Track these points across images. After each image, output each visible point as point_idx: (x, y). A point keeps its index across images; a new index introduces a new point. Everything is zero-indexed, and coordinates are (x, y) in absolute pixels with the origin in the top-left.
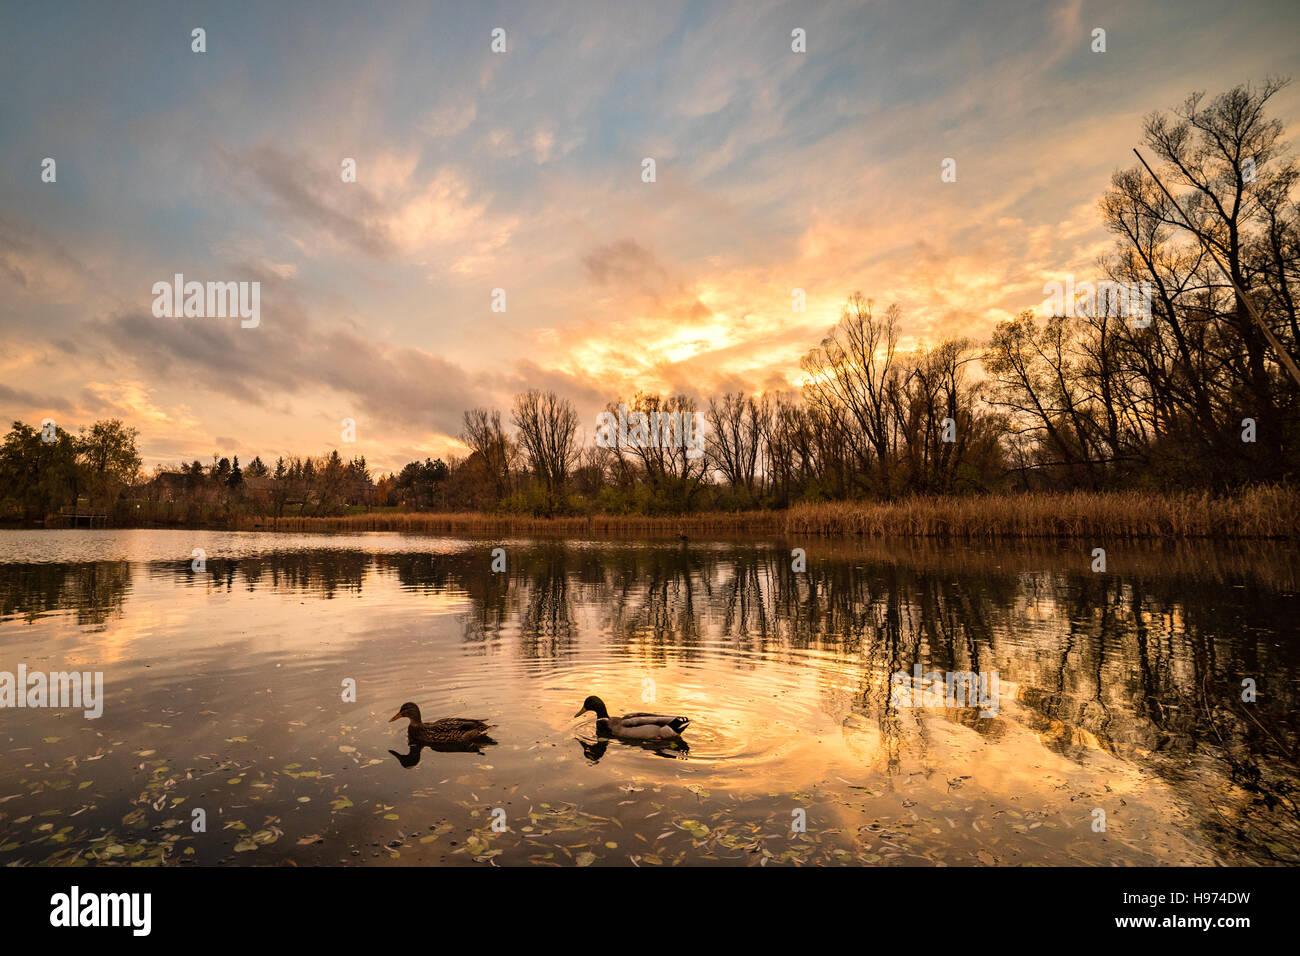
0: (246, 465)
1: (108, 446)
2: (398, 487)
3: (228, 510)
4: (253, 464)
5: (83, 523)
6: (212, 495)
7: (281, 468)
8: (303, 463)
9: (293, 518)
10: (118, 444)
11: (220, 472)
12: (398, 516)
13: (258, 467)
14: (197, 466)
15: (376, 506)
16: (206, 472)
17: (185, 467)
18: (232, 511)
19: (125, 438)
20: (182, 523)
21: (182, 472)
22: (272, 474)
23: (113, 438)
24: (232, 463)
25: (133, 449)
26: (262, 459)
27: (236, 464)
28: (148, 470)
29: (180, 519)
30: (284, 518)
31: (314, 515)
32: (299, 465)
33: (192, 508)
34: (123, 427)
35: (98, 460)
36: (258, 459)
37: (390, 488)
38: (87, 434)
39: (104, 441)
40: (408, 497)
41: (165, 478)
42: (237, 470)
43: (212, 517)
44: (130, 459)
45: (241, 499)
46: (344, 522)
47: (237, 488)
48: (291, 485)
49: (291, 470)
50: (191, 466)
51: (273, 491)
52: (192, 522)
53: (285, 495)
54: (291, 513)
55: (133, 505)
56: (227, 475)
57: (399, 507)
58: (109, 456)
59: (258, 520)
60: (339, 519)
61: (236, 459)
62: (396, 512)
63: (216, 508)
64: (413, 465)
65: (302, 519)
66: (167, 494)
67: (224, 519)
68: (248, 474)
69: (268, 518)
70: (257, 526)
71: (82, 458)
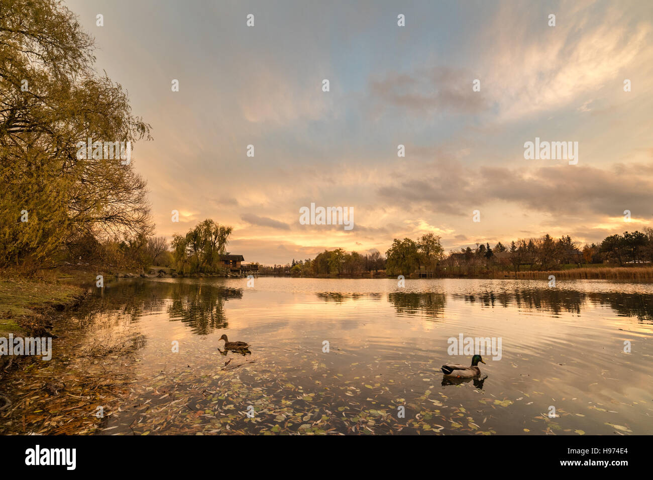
0: (494, 247)
1: (429, 244)
2: (600, 252)
3: (488, 269)
4: (497, 246)
5: (423, 276)
6: (479, 262)
7: (514, 247)
8: (527, 243)
9: (526, 272)
10: (433, 243)
11: (480, 251)
12: (606, 269)
13: (500, 247)
14: (469, 249)
15: (584, 263)
16: (474, 252)
17: (463, 250)
18: (490, 269)
19: (435, 240)
20: (466, 276)
21: (462, 253)
22: (509, 250)
23: (431, 241)
24: (486, 247)
25: (439, 245)
26: (502, 243)
27: (488, 247)
28: (447, 254)
29: (465, 274)
30: (521, 272)
31: (539, 270)
32: (525, 245)
33: (469, 269)
34: (434, 236)
35: (426, 250)
36: (500, 243)
37: (593, 253)
38: (421, 240)
39: (427, 243)
40: (612, 257)
41: (454, 256)
42: (490, 251)
43: (481, 272)
44: (439, 249)
45: (495, 264)
46: (562, 274)
47: (491, 258)
48: (522, 255)
49: (520, 247)
50: (466, 250)
51: (512, 258)
52: (471, 275)
53: (520, 260)
54: (525, 269)
55: (443, 268)
56: (485, 253)
57: (604, 264)
58: (430, 248)
59: (506, 273)
60: (558, 272)
61: (488, 244)
62: (604, 267)
63: (482, 268)
64: (612, 237)
65: (532, 272)
66: (457, 263)
67: (487, 273)
68: (495, 251)
69: (511, 272)
70: (505, 276)
71: (420, 251)
